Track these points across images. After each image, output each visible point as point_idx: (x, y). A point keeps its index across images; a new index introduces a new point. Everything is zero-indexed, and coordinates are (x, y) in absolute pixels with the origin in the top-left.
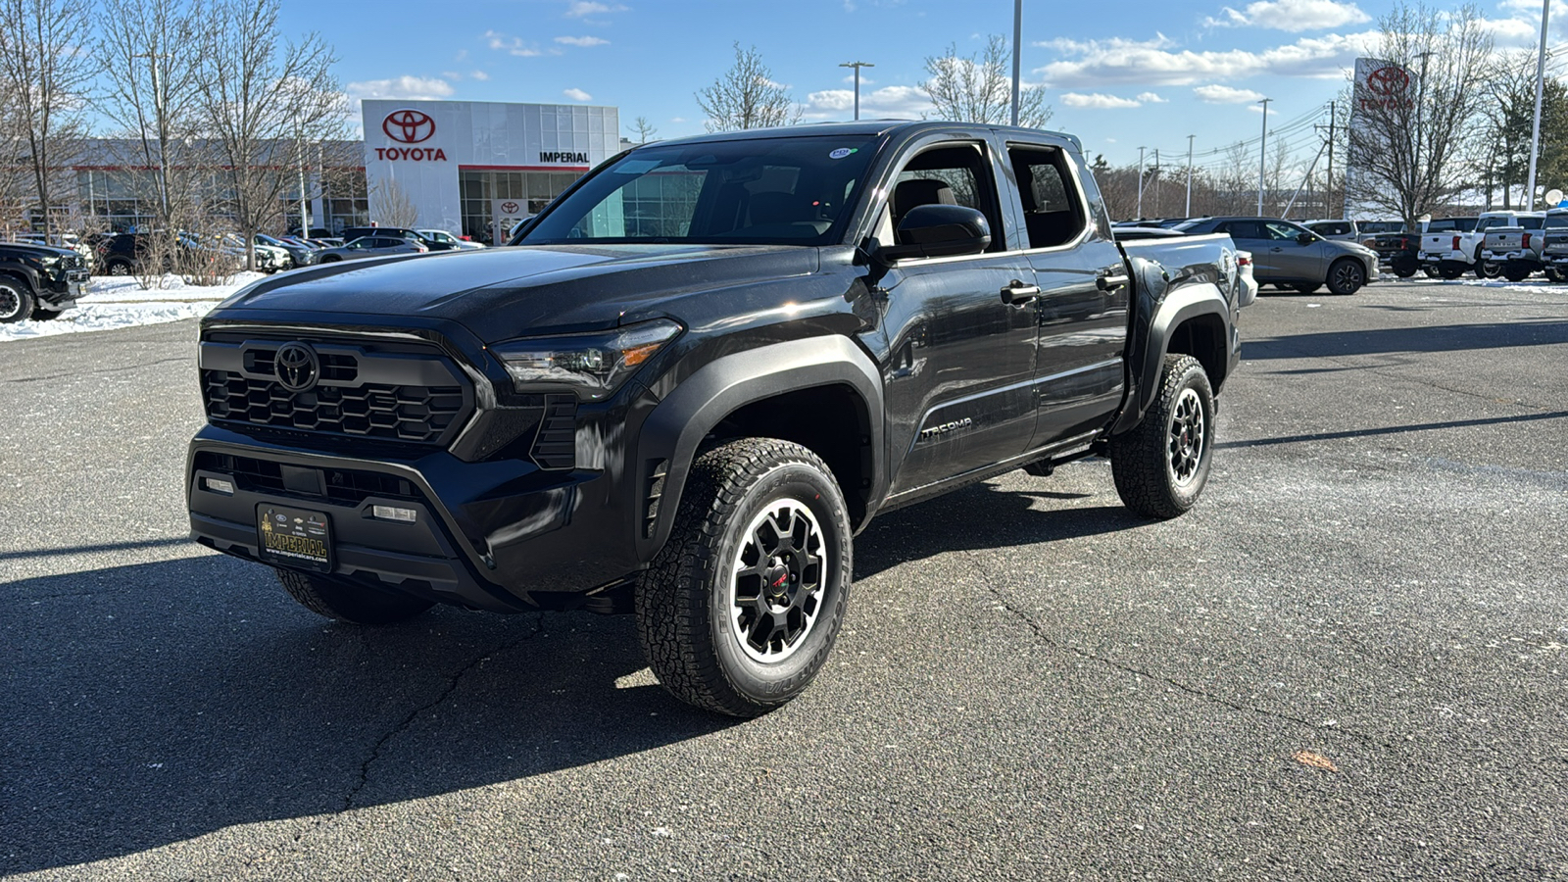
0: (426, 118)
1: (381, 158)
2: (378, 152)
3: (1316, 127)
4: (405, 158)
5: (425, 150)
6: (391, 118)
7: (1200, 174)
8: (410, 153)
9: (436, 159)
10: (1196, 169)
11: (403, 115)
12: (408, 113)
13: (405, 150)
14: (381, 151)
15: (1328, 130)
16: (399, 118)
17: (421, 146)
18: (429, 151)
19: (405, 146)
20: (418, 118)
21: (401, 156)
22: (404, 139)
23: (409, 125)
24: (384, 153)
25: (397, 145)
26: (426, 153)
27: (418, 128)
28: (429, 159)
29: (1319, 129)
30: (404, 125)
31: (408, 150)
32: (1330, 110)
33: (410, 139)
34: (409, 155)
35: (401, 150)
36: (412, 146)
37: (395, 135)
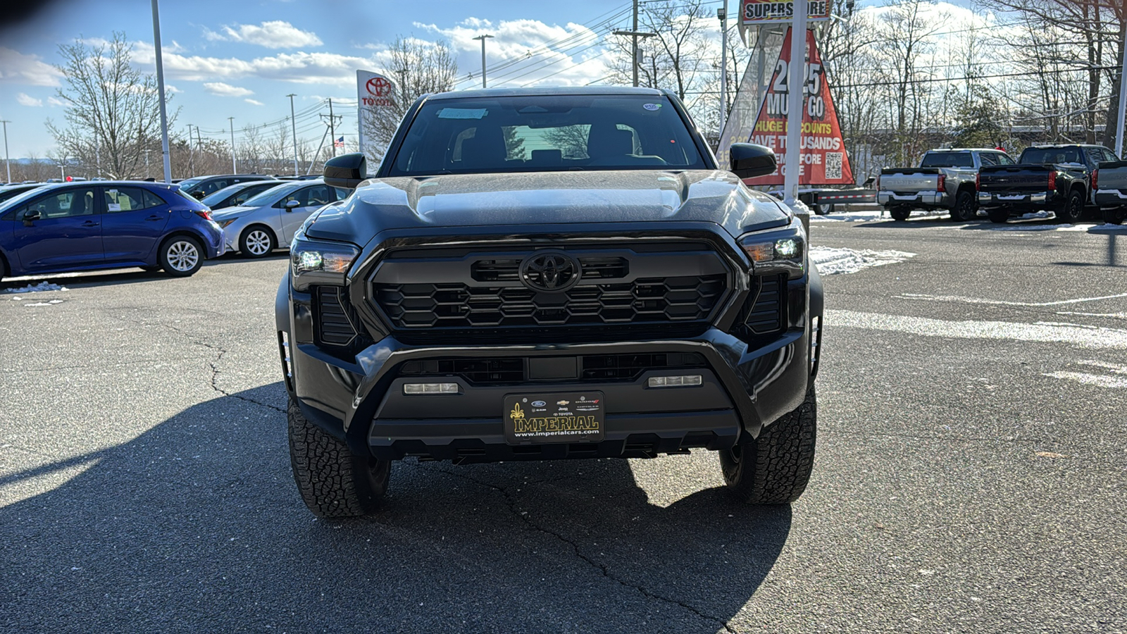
3: (321, 116)
7: (225, 146)
10: (221, 142)
15: (329, 118)
29: (323, 117)
32: (329, 104)
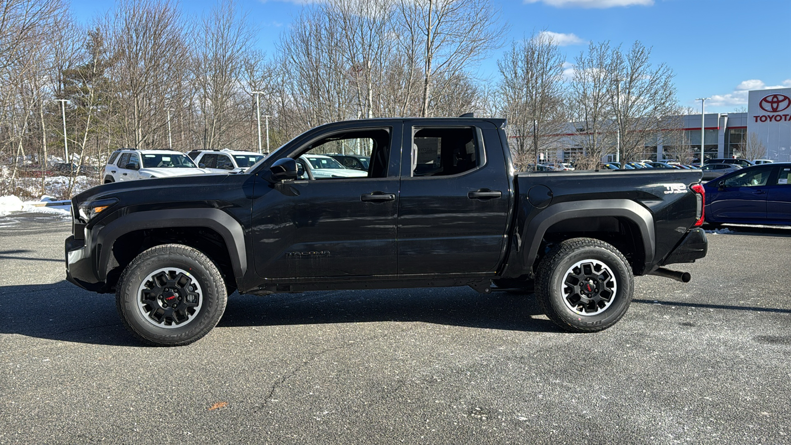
0: (786, 98)
1: (756, 121)
2: (755, 118)
4: (771, 121)
5: (783, 115)
6: (765, 100)
8: (774, 117)
9: (789, 120)
11: (772, 97)
12: (775, 96)
13: (771, 116)
14: (756, 117)
16: (770, 99)
17: (781, 113)
18: (785, 116)
19: (771, 114)
20: (781, 98)
21: (769, 119)
22: (772, 110)
23: (775, 102)
24: (759, 118)
25: (767, 114)
26: (783, 117)
27: (780, 104)
28: (785, 120)
30: (772, 102)
31: (773, 116)
33: (775, 110)
34: (773, 119)
35: (769, 116)
36: (776, 114)
37: (766, 109)
